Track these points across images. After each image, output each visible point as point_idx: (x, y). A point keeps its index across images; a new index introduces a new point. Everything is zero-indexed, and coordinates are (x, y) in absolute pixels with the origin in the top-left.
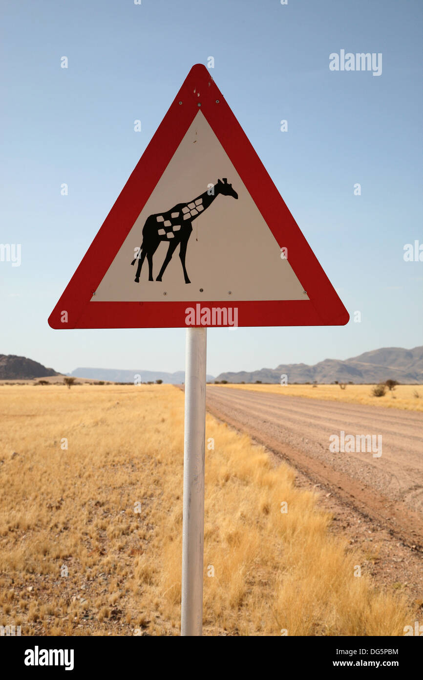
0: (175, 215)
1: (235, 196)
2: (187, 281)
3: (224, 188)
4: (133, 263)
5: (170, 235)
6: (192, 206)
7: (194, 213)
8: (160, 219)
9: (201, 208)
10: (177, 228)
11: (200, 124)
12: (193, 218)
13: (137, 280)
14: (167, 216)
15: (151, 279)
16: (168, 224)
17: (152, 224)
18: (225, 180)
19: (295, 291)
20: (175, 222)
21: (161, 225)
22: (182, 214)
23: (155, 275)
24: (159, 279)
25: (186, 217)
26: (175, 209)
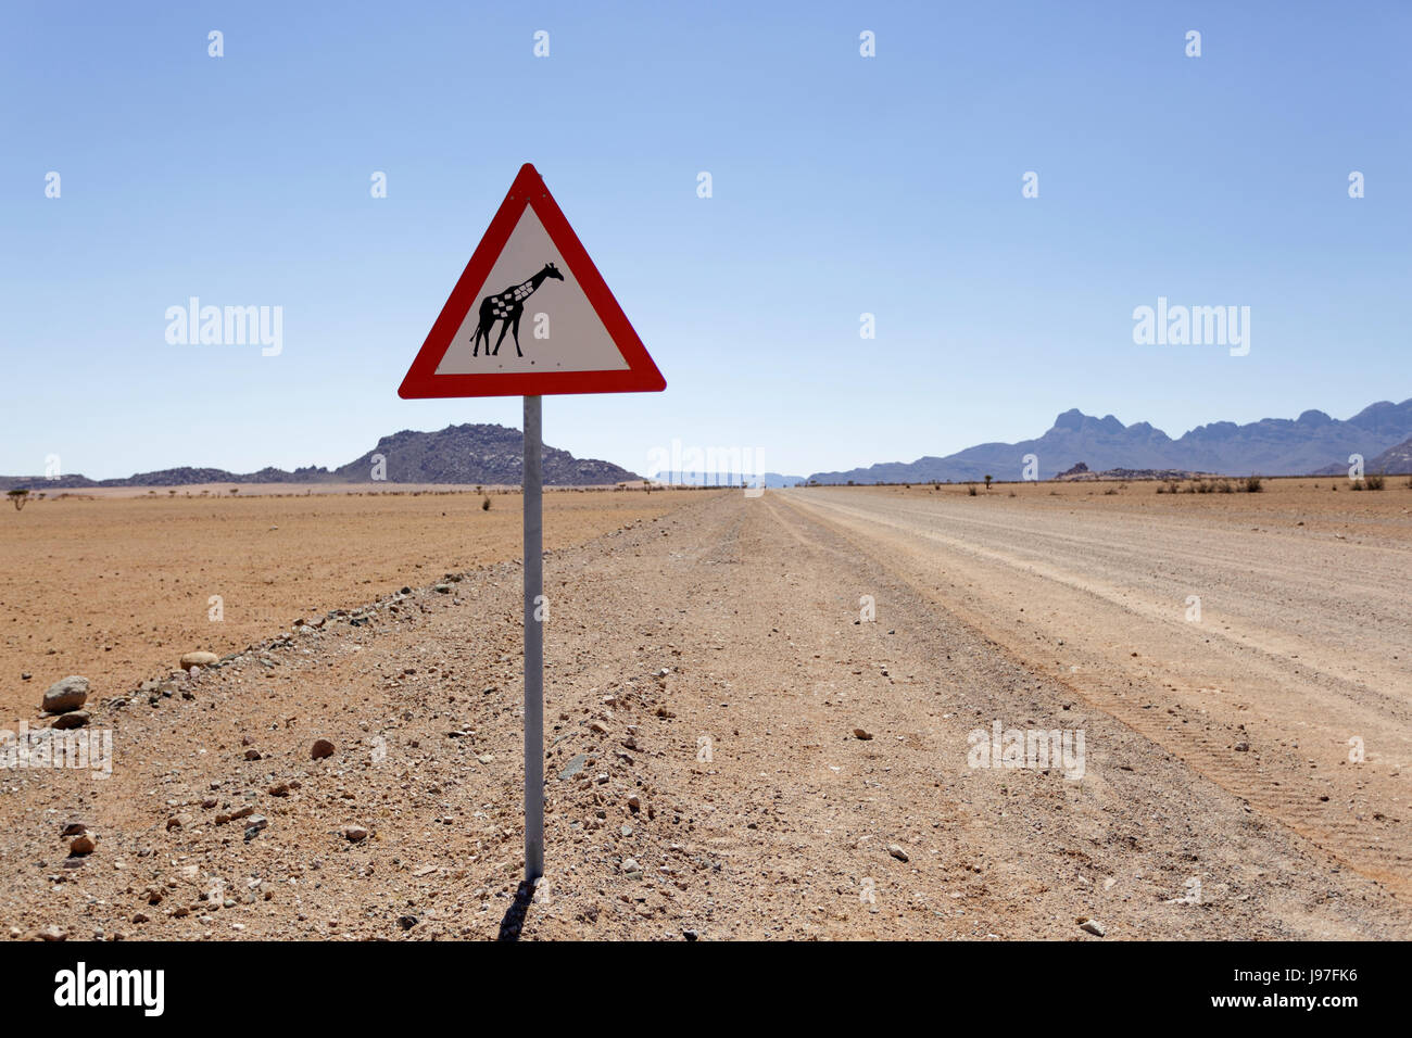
0: (508, 297)
1: (561, 278)
2: (520, 355)
3: (551, 271)
4: (471, 340)
5: (504, 315)
6: (522, 288)
7: (525, 294)
8: (495, 300)
9: (531, 290)
10: (510, 308)
11: (529, 215)
12: (524, 299)
13: (475, 355)
14: (501, 297)
15: (487, 353)
16: (501, 304)
17: (487, 306)
18: (552, 264)
19: (617, 362)
20: (508, 302)
21: (496, 306)
22: (514, 296)
23: (491, 351)
24: (495, 353)
25: (518, 298)
26: (507, 292)
